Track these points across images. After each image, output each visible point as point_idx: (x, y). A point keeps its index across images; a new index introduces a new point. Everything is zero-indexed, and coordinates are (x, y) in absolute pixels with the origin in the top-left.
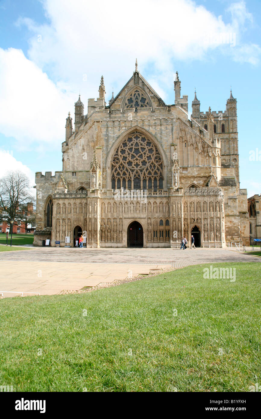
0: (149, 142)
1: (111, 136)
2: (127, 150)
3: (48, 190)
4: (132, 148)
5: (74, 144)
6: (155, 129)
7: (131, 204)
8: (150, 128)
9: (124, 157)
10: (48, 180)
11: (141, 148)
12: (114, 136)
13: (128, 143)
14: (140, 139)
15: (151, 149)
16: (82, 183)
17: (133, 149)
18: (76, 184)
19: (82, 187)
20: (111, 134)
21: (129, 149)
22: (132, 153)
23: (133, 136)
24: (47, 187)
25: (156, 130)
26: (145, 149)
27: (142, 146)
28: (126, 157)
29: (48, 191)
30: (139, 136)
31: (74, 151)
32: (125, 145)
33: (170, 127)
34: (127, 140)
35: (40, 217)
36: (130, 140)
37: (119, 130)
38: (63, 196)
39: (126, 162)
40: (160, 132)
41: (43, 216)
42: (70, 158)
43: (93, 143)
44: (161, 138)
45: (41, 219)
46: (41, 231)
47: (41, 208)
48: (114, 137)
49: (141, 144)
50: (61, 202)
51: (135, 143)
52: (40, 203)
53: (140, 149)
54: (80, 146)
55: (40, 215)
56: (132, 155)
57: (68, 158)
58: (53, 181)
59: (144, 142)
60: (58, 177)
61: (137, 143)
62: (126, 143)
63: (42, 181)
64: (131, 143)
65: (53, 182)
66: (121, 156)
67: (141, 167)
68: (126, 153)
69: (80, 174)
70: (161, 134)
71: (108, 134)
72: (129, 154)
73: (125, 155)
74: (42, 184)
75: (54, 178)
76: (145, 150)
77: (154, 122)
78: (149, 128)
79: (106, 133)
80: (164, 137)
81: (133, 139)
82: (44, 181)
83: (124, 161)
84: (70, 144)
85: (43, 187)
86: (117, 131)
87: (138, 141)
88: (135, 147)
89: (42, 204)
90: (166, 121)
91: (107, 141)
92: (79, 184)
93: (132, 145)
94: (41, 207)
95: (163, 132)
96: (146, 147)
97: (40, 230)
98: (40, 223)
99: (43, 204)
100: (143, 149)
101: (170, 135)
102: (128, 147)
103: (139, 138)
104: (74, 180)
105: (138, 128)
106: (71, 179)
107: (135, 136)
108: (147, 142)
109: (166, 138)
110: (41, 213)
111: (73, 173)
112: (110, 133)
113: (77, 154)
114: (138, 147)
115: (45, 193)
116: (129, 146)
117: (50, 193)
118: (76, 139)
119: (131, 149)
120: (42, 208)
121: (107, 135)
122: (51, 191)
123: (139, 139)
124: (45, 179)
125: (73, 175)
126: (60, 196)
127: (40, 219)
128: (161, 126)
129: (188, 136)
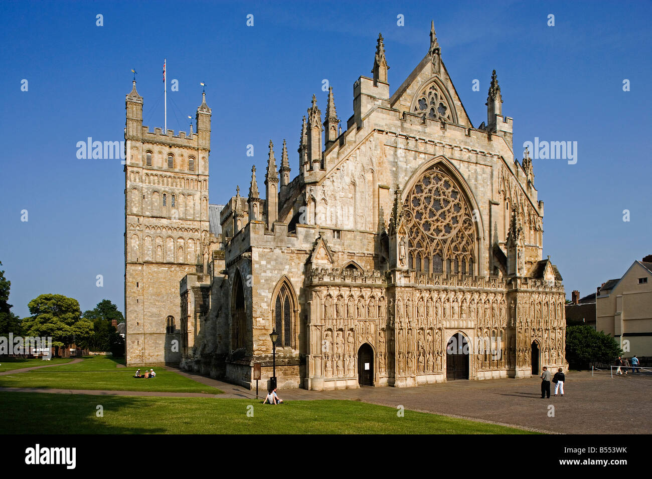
0: (456, 190)
1: (401, 168)
2: (422, 199)
3: (282, 264)
4: (430, 197)
5: (336, 168)
6: (468, 169)
7: (453, 301)
8: (462, 165)
9: (418, 211)
10: (282, 241)
11: (444, 199)
12: (406, 168)
13: (424, 187)
14: (442, 182)
15: (458, 204)
16: (352, 255)
17: (432, 200)
18: (340, 256)
19: (352, 263)
20: (402, 164)
21: (425, 198)
22: (430, 206)
23: (431, 175)
24: (277, 257)
25: (469, 171)
26: (449, 202)
27: (445, 196)
28: (422, 214)
29: (281, 268)
30: (440, 176)
31: (335, 184)
32: (419, 188)
33: (488, 170)
34: (421, 180)
35: (264, 326)
36: (427, 180)
37: (415, 159)
38: (338, 281)
39: (423, 222)
40: (475, 176)
41: (271, 323)
42: (327, 199)
43: (371, 175)
44: (476, 188)
45: (267, 330)
46: (267, 356)
47: (265, 304)
48: (406, 170)
49: (443, 192)
50: (334, 292)
51: (434, 189)
52: (263, 294)
53: (442, 202)
54: (347, 175)
55: (264, 321)
56: (430, 210)
57: (323, 199)
58: (293, 245)
59: (447, 189)
60: (303, 237)
61: (437, 188)
62: (420, 186)
63: (268, 243)
64: (429, 187)
65: (293, 249)
66: (413, 210)
67: (444, 235)
68: (422, 206)
69: (349, 235)
70: (476, 180)
71: (396, 160)
72: (426, 208)
73: (419, 208)
74: (265, 250)
75: (295, 238)
76: (450, 205)
77: (468, 156)
78: (460, 165)
79: (394, 159)
80: (480, 186)
81: (433, 181)
82: (272, 243)
83: (418, 220)
84: (328, 166)
85: (267, 256)
86: (412, 159)
87: (439, 185)
88: (435, 197)
89: (267, 297)
90: (484, 157)
91: (395, 175)
92: (346, 256)
93: (430, 191)
94: (266, 302)
95: (479, 177)
96: (451, 199)
97: (263, 355)
98: (263, 338)
99: (270, 295)
100: (447, 202)
101: (488, 185)
102: (424, 195)
103: (441, 180)
104: (337, 246)
105: (444, 161)
106: (332, 245)
107: (435, 175)
108: (453, 191)
109: (482, 189)
110: (265, 315)
111: (334, 231)
112: (400, 161)
113: (341, 193)
114: (440, 198)
115: (275, 270)
116: (426, 193)
117: (285, 272)
118: (340, 159)
119: (428, 199)
120: (268, 306)
121: (395, 164)
122: (287, 267)
123: (440, 183)
124: (275, 239)
125: (334, 237)
126: (332, 279)
127: (265, 329)
128: (476, 166)
129: (512, 193)
